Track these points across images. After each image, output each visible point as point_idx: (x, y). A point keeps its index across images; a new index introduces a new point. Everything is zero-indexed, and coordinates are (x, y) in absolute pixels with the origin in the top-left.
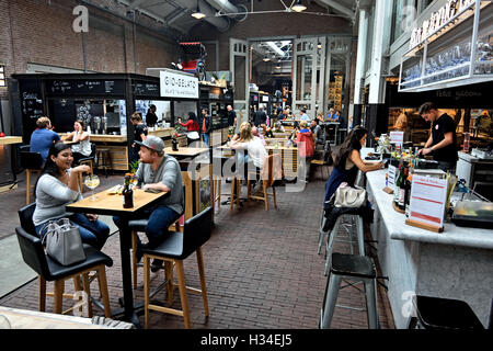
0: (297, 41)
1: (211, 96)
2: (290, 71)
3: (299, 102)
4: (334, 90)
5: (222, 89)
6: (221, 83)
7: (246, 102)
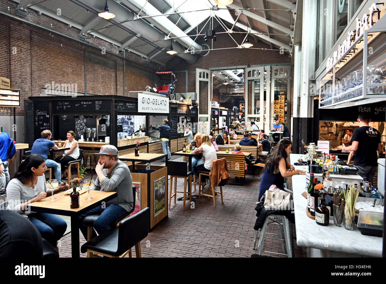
0: (248, 70)
1: (179, 111)
2: (243, 92)
3: (250, 116)
4: (278, 106)
5: (188, 106)
6: (188, 101)
7: (209, 115)
